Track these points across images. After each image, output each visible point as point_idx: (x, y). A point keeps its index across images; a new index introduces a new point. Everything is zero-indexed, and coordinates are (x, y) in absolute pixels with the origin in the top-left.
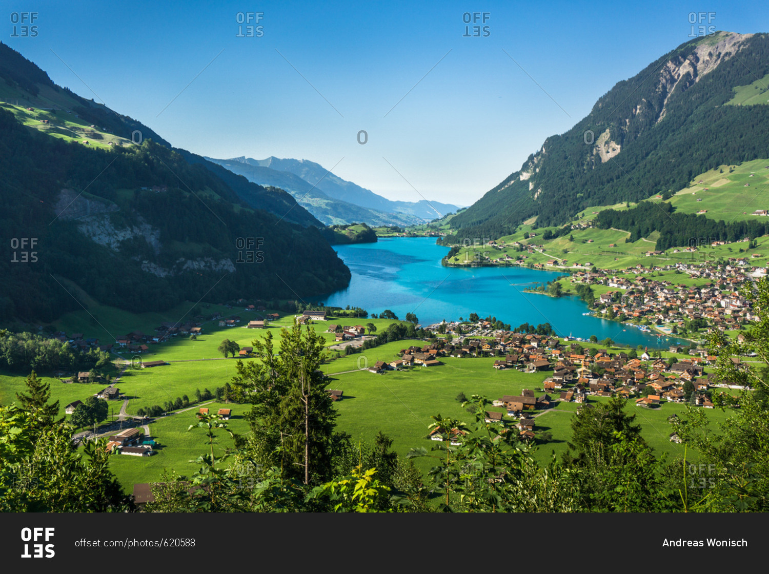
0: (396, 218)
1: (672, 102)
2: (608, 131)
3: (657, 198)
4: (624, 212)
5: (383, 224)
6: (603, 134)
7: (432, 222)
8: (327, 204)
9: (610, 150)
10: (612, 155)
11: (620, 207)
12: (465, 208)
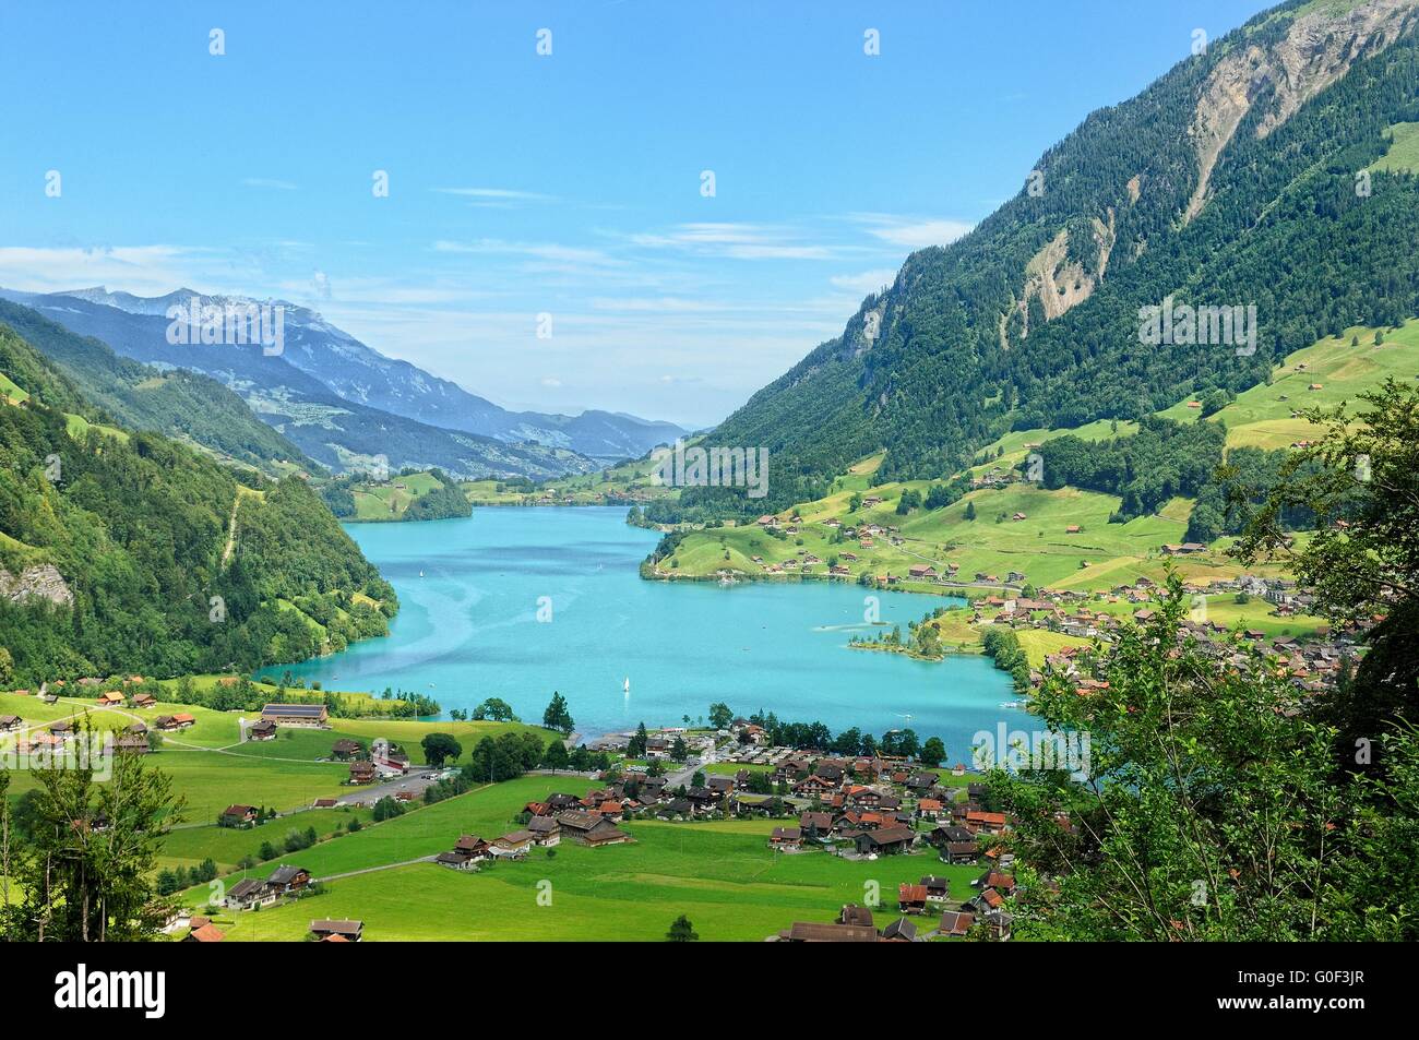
0: (522, 455)
1: (1229, 164)
2: (1062, 236)
3: (1185, 412)
4: (1105, 445)
5: (488, 472)
6: (1052, 246)
7: (617, 467)
8: (336, 419)
9: (1070, 286)
10: (1074, 298)
11: (1095, 432)
12: (701, 433)
